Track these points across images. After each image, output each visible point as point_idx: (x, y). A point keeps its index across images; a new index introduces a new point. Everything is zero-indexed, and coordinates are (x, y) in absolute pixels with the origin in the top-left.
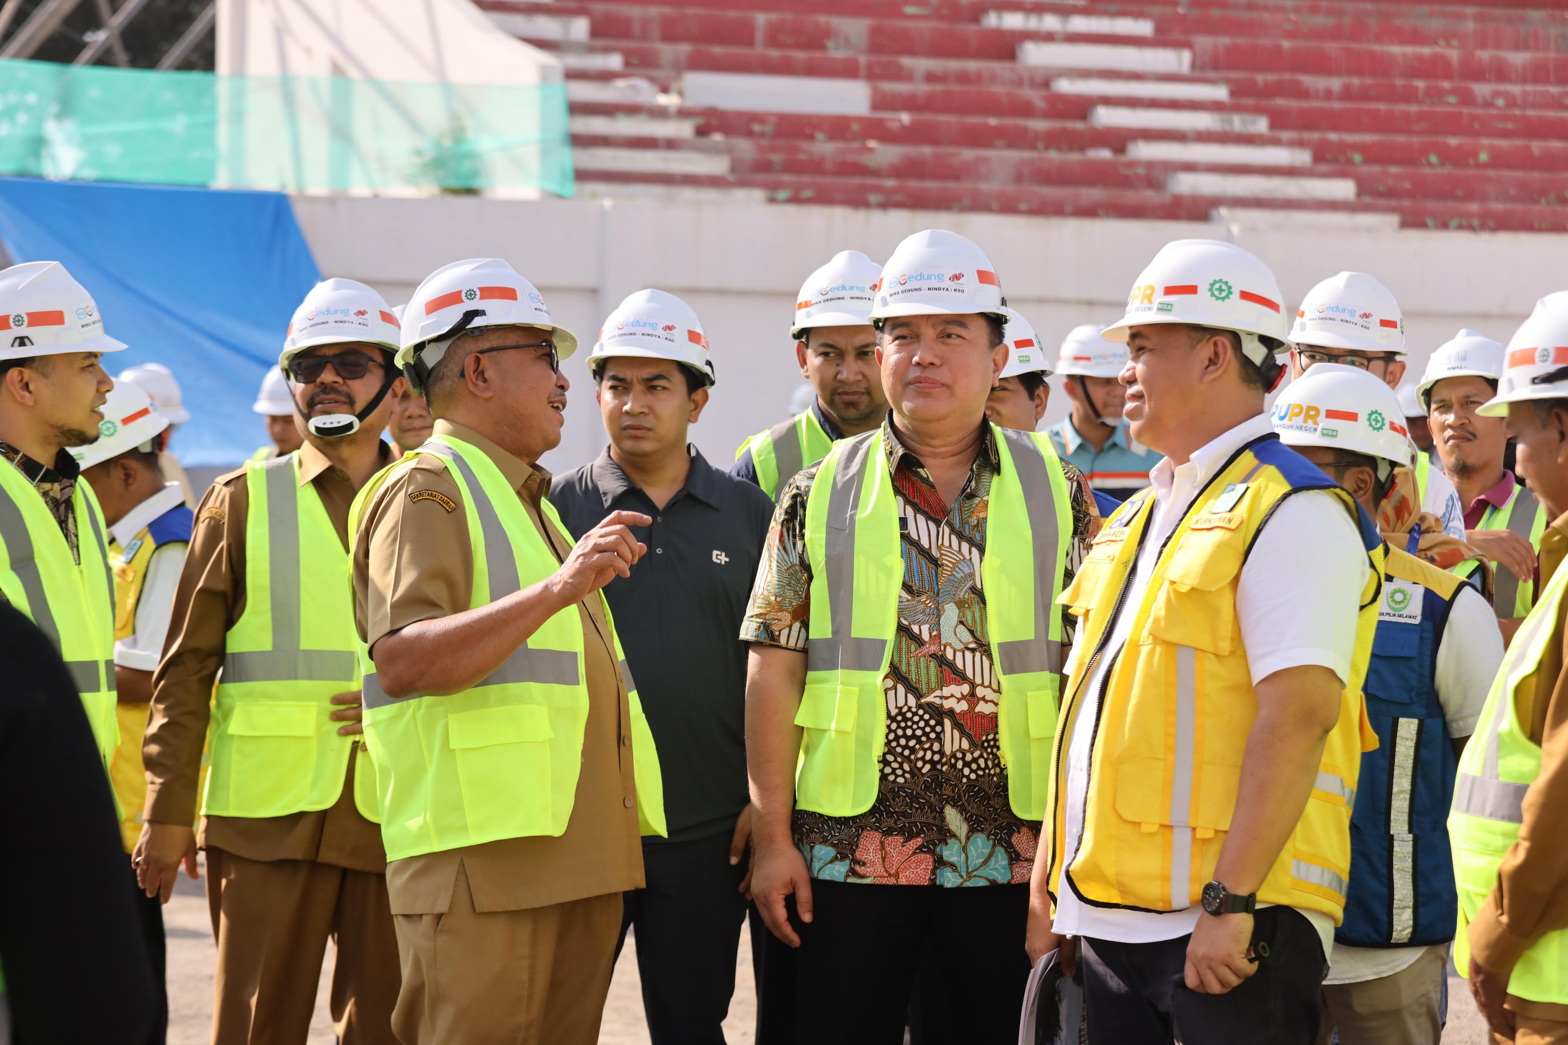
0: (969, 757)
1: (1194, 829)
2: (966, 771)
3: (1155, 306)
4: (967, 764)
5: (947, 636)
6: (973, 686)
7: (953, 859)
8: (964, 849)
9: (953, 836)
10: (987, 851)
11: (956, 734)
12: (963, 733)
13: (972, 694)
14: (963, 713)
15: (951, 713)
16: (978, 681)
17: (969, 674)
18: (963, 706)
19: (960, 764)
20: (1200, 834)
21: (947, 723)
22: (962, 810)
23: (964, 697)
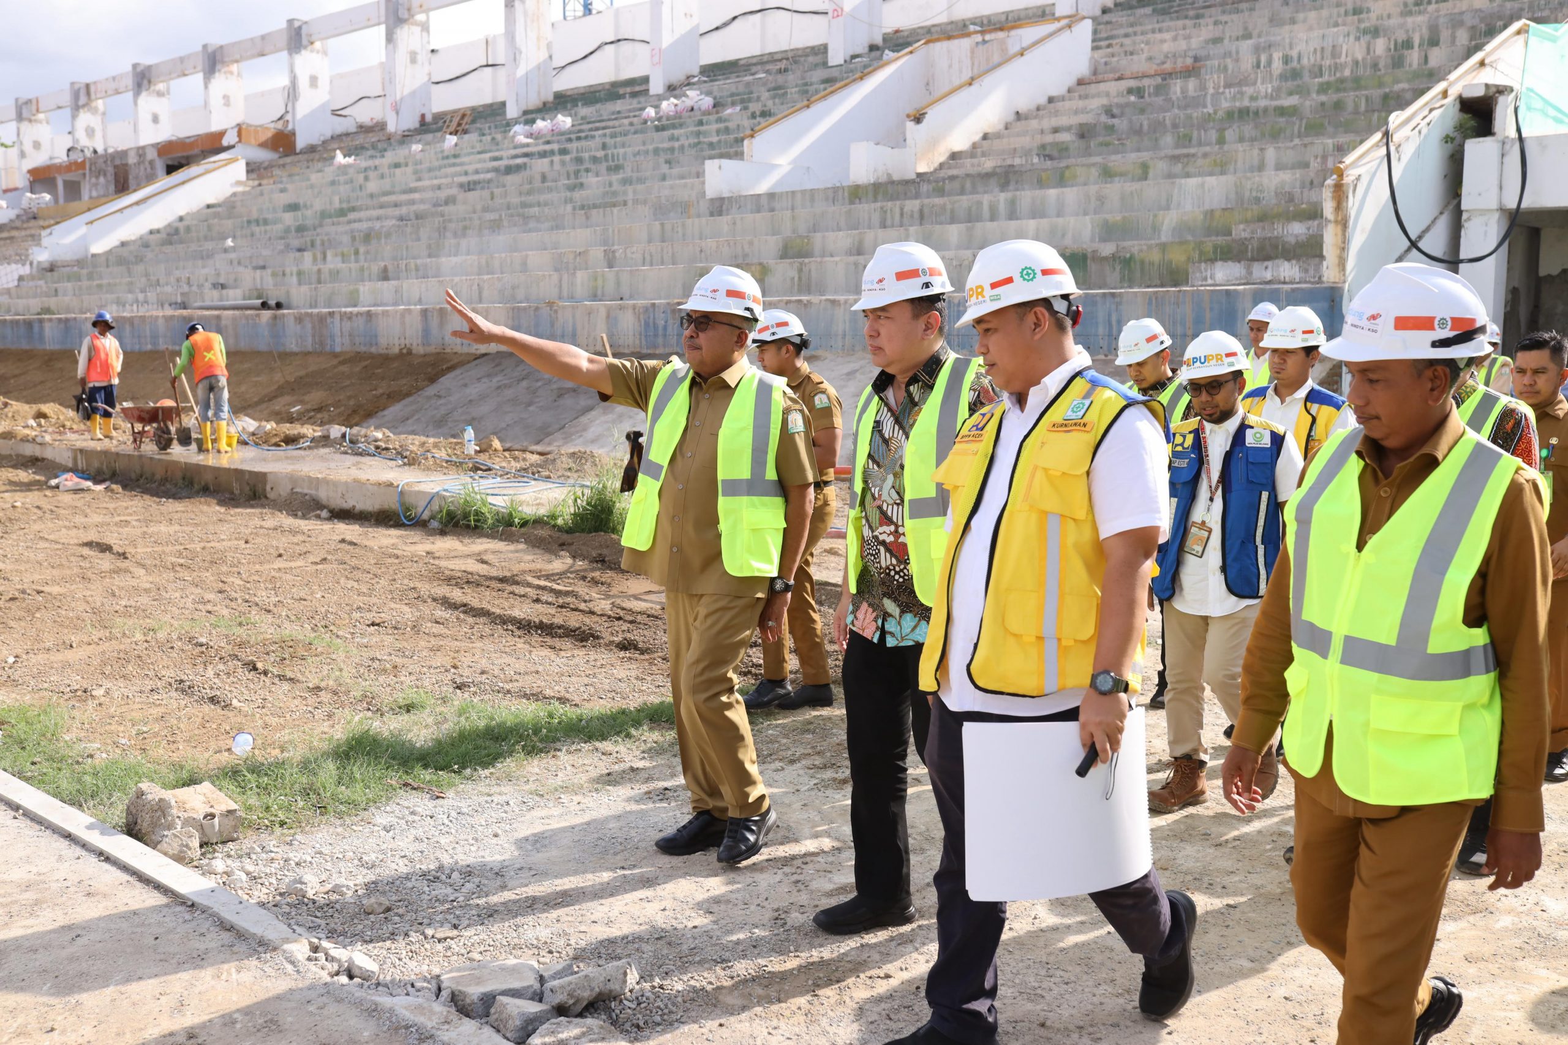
0: (897, 569)
1: (1059, 640)
2: (897, 577)
3: (987, 299)
4: (897, 573)
5: (885, 496)
6: (897, 526)
7: (892, 630)
8: (899, 623)
9: (890, 615)
10: (913, 624)
11: (888, 555)
12: (892, 555)
13: (896, 531)
14: (891, 543)
15: (883, 543)
16: (900, 523)
17: (895, 519)
18: (891, 539)
19: (892, 573)
20: (1064, 643)
21: (882, 549)
22: (895, 600)
23: (891, 533)
